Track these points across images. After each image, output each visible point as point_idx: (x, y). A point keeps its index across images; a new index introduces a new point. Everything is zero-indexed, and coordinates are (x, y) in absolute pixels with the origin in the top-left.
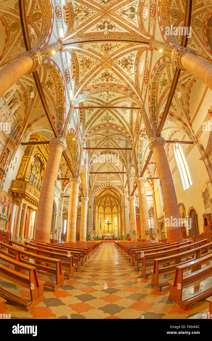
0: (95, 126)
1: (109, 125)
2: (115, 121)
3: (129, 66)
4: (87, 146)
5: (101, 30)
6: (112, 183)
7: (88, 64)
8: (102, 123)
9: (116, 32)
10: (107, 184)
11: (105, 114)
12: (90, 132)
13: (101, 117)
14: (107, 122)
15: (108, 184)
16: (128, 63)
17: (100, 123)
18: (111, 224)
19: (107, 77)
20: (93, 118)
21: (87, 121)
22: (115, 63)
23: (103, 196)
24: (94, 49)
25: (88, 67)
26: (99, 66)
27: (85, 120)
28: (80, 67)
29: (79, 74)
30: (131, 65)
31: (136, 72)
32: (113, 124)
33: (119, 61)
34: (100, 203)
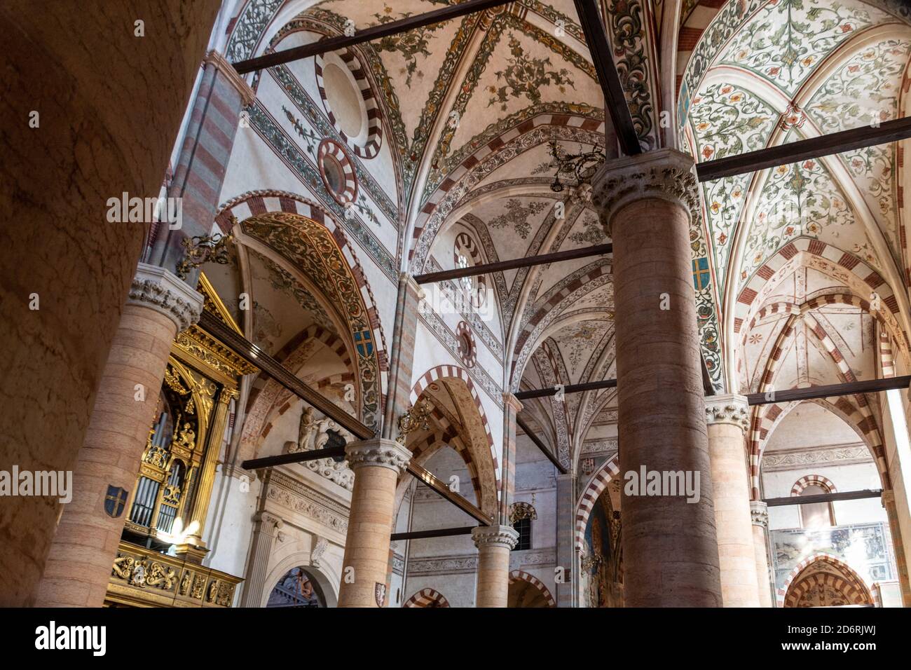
0: (471, 143)
1: (547, 119)
2: (571, 83)
4: (478, 259)
8: (504, 115)
11: (501, 57)
12: (447, 185)
13: (488, 76)
14: (531, 103)
17: (493, 115)
20: (443, 96)
21: (411, 121)
27: (398, 116)
32: (567, 106)
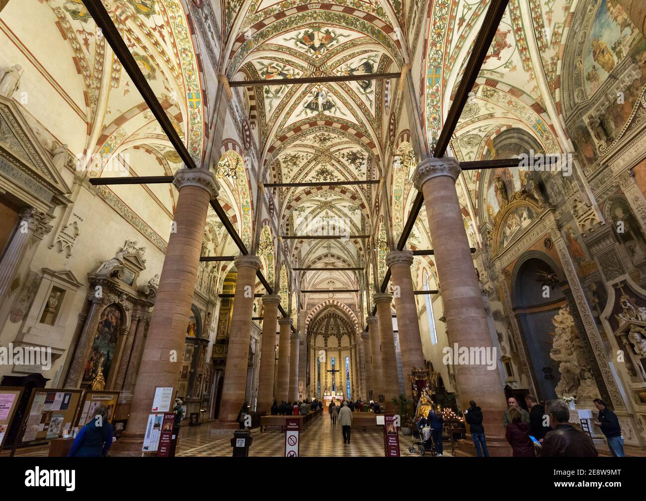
3: (358, 161)
5: (312, 113)
6: (338, 299)
7: (295, 160)
9: (336, 118)
10: (329, 301)
15: (331, 301)
16: (357, 158)
18: (338, 371)
19: (325, 175)
22: (337, 157)
23: (322, 318)
24: (303, 143)
25: (295, 164)
26: (312, 161)
28: (283, 165)
29: (281, 177)
30: (361, 161)
31: (369, 171)
33: (343, 154)
34: (318, 328)
